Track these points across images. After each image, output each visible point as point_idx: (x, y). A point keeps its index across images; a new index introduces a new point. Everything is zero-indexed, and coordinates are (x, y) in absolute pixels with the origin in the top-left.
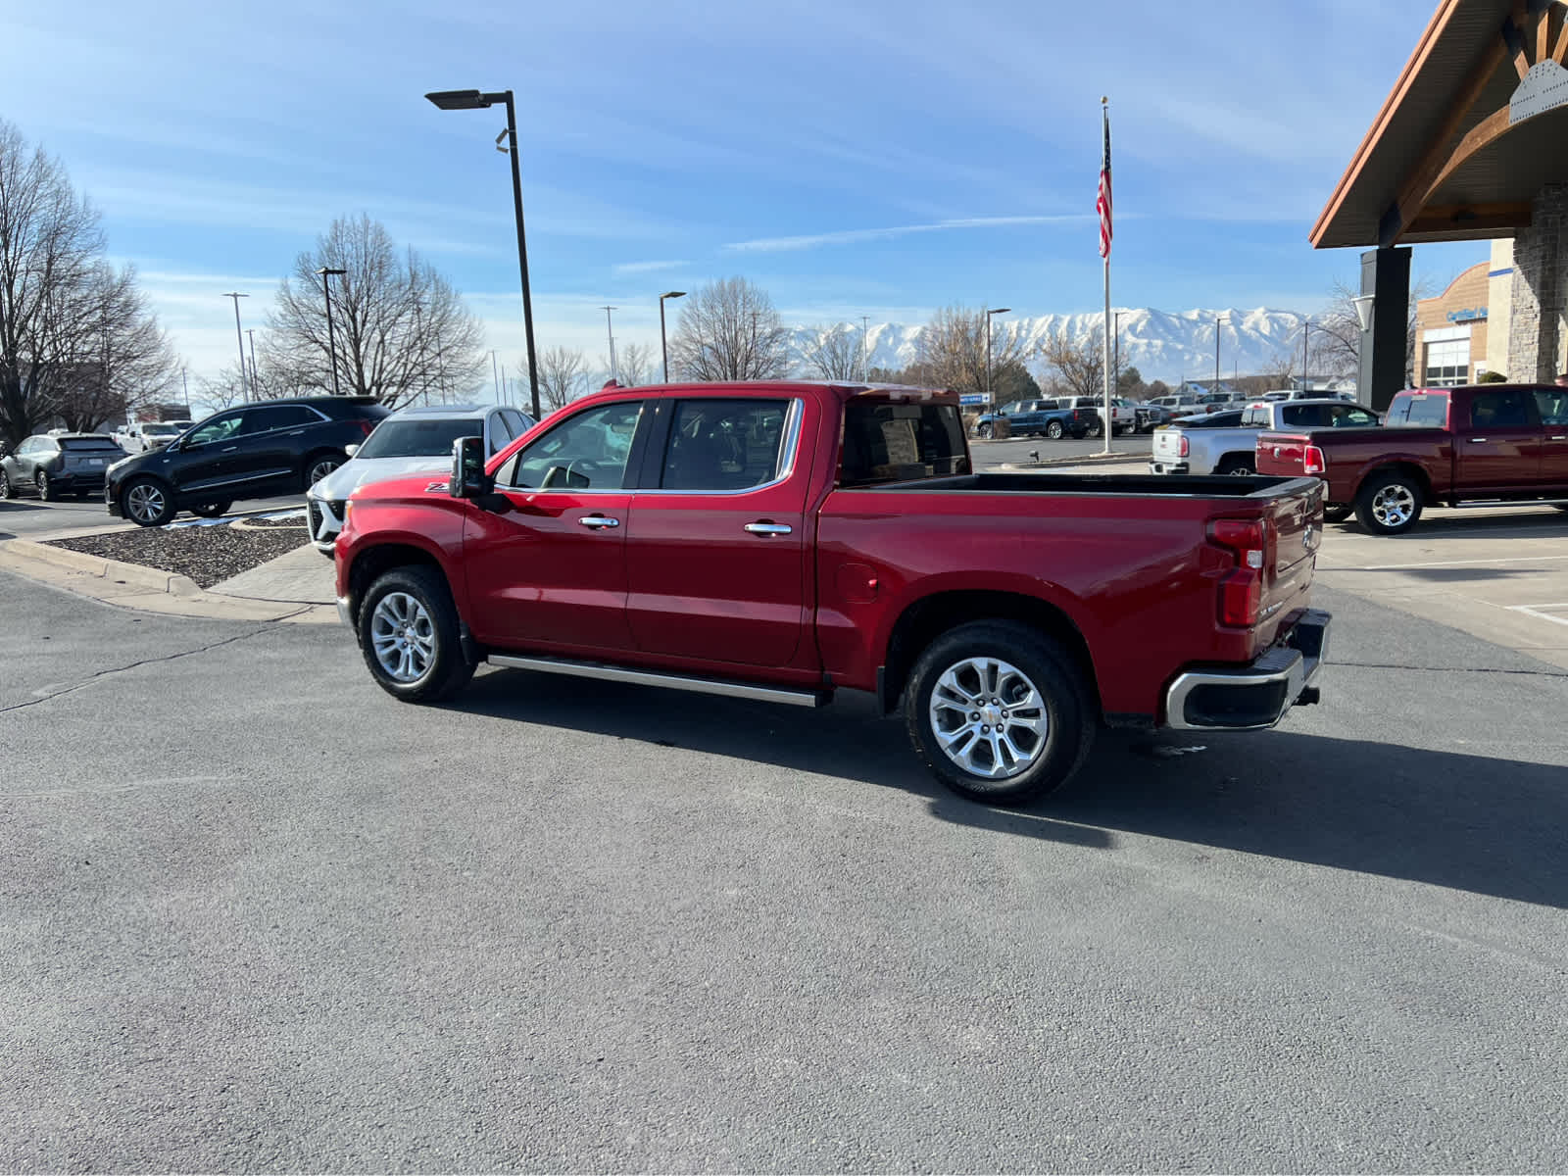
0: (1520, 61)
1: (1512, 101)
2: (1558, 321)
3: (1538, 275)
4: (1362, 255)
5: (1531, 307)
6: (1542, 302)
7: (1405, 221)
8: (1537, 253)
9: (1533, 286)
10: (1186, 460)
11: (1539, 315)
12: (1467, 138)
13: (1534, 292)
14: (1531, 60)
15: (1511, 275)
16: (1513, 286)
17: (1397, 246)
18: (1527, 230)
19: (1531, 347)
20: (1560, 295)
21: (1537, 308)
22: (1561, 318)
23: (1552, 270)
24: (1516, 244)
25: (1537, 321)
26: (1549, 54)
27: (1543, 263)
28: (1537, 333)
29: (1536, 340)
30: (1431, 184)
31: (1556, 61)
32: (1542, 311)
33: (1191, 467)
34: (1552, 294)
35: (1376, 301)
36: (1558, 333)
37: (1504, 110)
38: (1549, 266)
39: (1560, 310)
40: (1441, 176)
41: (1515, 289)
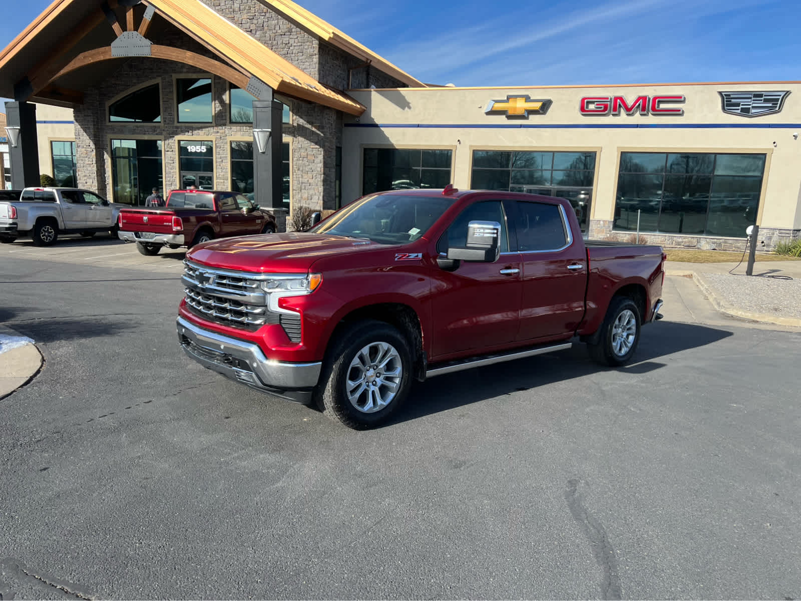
0: (116, 27)
1: (113, 44)
2: (103, 155)
3: (92, 130)
4: (6, 103)
5: (89, 146)
6: (95, 144)
7: (36, 90)
8: (90, 119)
9: (89, 135)
10: (15, 221)
11: (94, 150)
12: (81, 56)
13: (90, 138)
14: (124, 28)
15: (72, 125)
16: (75, 133)
17: (28, 102)
18: (81, 106)
19: (91, 166)
20: (102, 141)
21: (93, 146)
22: (105, 153)
23: (98, 128)
24: (74, 112)
25: (94, 153)
26: (136, 28)
27: (94, 125)
28: (94, 160)
29: (94, 162)
30: (55, 74)
31: (140, 33)
32: (96, 148)
33: (18, 225)
34: (99, 140)
35: (21, 131)
36: (104, 160)
37: (107, 48)
38: (96, 127)
39: (103, 149)
40: (62, 72)
41: (77, 135)
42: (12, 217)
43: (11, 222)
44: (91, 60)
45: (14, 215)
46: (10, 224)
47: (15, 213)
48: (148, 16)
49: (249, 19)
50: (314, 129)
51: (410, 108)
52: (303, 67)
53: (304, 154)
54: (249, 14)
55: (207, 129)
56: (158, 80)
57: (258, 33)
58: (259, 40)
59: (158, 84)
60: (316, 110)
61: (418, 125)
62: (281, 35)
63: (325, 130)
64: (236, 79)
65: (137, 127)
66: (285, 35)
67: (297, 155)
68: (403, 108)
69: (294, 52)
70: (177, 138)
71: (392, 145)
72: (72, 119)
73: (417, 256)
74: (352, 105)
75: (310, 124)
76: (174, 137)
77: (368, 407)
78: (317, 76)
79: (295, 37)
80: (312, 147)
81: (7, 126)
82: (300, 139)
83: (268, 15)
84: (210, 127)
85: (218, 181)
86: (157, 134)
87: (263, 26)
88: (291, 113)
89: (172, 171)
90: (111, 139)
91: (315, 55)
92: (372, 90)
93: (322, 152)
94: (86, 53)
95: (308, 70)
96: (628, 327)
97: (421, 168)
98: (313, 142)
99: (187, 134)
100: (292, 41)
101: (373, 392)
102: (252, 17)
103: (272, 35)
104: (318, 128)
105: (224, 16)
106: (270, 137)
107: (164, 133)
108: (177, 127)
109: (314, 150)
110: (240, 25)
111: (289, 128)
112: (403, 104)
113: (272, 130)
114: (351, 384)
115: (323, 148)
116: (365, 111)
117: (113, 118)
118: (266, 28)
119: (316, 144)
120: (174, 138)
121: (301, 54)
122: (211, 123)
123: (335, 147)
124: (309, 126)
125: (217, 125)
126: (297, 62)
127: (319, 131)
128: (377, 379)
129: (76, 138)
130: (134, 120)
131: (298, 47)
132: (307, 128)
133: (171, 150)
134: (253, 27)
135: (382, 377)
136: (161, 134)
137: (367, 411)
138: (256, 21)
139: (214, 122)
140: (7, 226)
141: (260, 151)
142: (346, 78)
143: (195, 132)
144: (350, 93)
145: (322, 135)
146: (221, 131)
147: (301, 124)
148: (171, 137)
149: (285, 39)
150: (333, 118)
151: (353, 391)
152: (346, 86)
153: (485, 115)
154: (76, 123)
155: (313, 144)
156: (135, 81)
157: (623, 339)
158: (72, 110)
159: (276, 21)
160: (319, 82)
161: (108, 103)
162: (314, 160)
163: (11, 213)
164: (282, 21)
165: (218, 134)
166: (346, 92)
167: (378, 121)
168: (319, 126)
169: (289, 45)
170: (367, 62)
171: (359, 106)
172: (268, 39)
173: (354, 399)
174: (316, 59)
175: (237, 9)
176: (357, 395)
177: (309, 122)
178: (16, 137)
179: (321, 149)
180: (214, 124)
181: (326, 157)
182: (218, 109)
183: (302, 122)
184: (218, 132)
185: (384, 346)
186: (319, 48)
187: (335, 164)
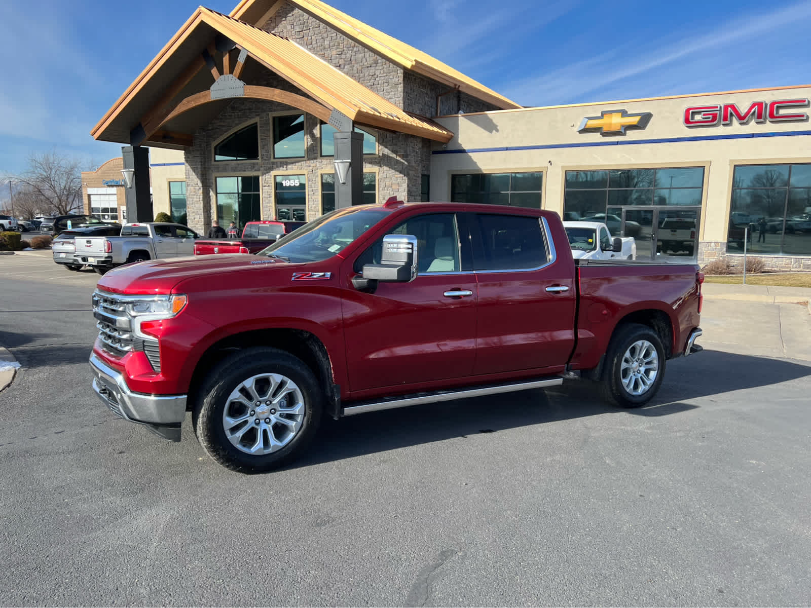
0: (214, 71)
1: (212, 88)
2: (209, 192)
3: (199, 170)
4: (123, 148)
5: (197, 184)
6: (203, 182)
7: (148, 134)
8: (198, 159)
9: (197, 174)
11: (201, 188)
12: (185, 101)
13: (198, 177)
14: (221, 72)
15: (184, 166)
16: (186, 173)
17: (141, 146)
18: (191, 148)
19: (199, 203)
20: (208, 179)
21: (200, 184)
22: (211, 190)
23: (205, 168)
24: (185, 154)
25: (201, 191)
26: (231, 72)
27: (201, 165)
28: (201, 197)
29: (201, 199)
30: (164, 119)
31: (235, 76)
32: (203, 186)
33: (113, 259)
34: (206, 179)
35: (135, 173)
36: (210, 197)
37: (207, 92)
38: (203, 166)
39: (210, 186)
40: (170, 116)
41: (187, 175)
42: (107, 251)
43: (106, 256)
44: (193, 104)
45: (109, 249)
46: (106, 258)
47: (110, 248)
48: (241, 60)
49: (339, 55)
50: (398, 158)
51: (497, 131)
52: (388, 97)
53: (388, 183)
54: (338, 50)
55: (300, 163)
56: (256, 120)
57: (346, 67)
58: (347, 74)
59: (256, 123)
60: (400, 138)
61: (507, 148)
62: (368, 67)
63: (409, 158)
64: (319, 112)
65: (239, 164)
66: (371, 67)
67: (382, 185)
68: (491, 132)
69: (380, 82)
70: (273, 173)
71: (480, 170)
72: (183, 160)
73: (324, 275)
74: (437, 132)
75: (394, 153)
76: (270, 172)
77: (257, 447)
78: (402, 105)
79: (381, 68)
80: (396, 176)
81: (124, 169)
82: (385, 168)
83: (355, 49)
84: (303, 161)
85: (310, 213)
86: (255, 171)
87: (351, 60)
88: (377, 144)
89: (268, 205)
90: (216, 178)
91: (400, 84)
92: (460, 115)
93: (406, 181)
94: (189, 98)
95: (393, 100)
96: (647, 360)
97: (509, 192)
98: (397, 171)
99: (281, 168)
100: (378, 73)
101: (265, 432)
102: (341, 53)
103: (360, 68)
104: (403, 157)
105: (316, 54)
106: (349, 167)
107: (262, 169)
108: (273, 163)
109: (399, 179)
110: (330, 60)
111: (376, 158)
112: (490, 127)
113: (351, 160)
114: (229, 422)
115: (407, 177)
116: (452, 138)
117: (218, 158)
118: (353, 62)
119: (401, 173)
120: (270, 174)
121: (387, 84)
122: (304, 157)
123: (420, 176)
124: (394, 156)
125: (309, 159)
126: (383, 93)
127: (404, 160)
128: (272, 417)
129: (186, 178)
130: (235, 158)
131: (383, 78)
132: (391, 157)
133: (268, 185)
134: (341, 62)
135: (278, 414)
136: (259, 170)
137: (255, 452)
138: (345, 56)
139: (306, 157)
140: (103, 259)
141: (341, 182)
142: (434, 106)
143: (289, 166)
144: (436, 120)
145: (406, 163)
146: (313, 165)
147: (386, 154)
148: (267, 173)
149: (371, 71)
150: (418, 146)
151: (234, 429)
152: (434, 113)
153: (578, 133)
154: (187, 164)
155: (397, 173)
156: (237, 122)
157: (640, 375)
158: (183, 152)
159: (363, 55)
160: (404, 111)
161: (215, 144)
162: (398, 189)
163: (106, 248)
164: (368, 54)
165: (311, 168)
166: (434, 120)
167: (465, 147)
168: (403, 155)
169: (376, 76)
170: (455, 88)
171: (446, 133)
172: (356, 72)
173: (235, 439)
174: (400, 88)
175: (327, 47)
176: (240, 434)
177: (393, 151)
178: (131, 178)
179: (406, 178)
180: (306, 158)
181: (410, 185)
182: (309, 144)
183: (387, 151)
184: (310, 166)
185: (276, 378)
186: (404, 77)
187: (420, 192)
